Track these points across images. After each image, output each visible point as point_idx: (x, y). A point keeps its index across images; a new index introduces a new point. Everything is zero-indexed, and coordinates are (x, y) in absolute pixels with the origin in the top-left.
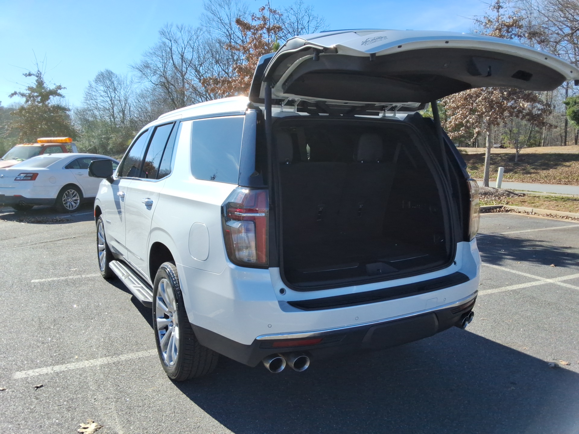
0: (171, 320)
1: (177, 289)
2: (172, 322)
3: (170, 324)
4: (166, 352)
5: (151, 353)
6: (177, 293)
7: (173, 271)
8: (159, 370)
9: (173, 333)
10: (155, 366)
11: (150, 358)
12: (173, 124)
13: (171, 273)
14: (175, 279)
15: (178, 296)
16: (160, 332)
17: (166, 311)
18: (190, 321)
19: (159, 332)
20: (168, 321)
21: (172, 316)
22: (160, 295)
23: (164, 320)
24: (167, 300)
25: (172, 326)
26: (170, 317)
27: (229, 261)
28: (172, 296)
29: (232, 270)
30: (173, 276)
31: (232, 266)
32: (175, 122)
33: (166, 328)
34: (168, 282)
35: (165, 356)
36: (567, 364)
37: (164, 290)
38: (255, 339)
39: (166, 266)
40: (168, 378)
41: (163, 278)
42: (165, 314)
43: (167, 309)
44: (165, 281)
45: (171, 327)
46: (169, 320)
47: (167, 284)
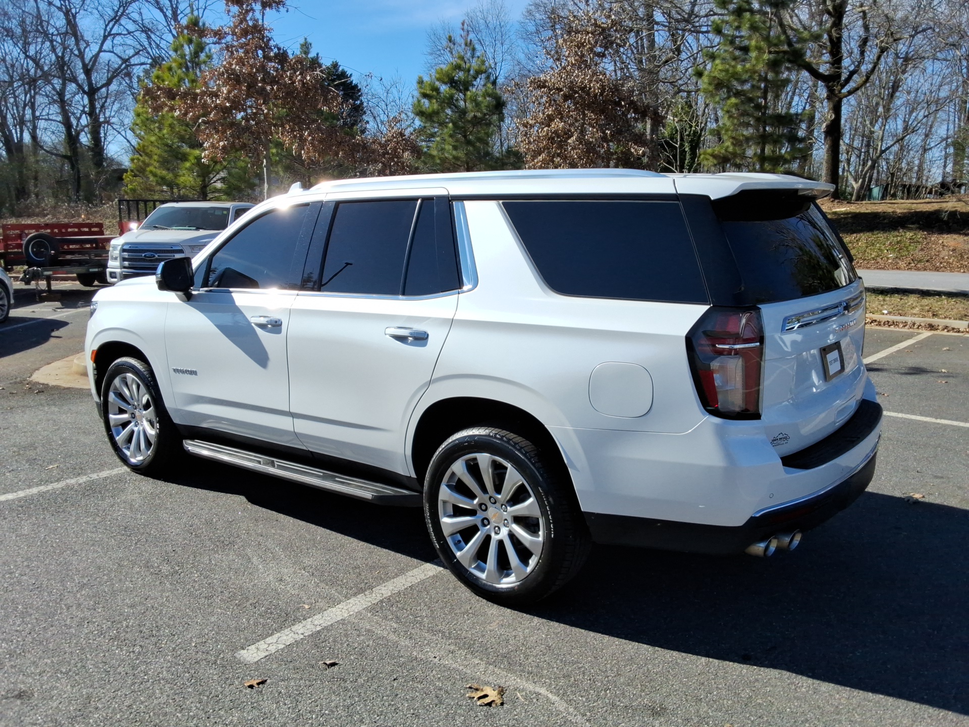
0: (483, 517)
2: (486, 519)
3: (480, 522)
9: (495, 536)
16: (452, 538)
17: (470, 504)
19: (448, 539)
21: (485, 510)
23: (466, 518)
24: (475, 486)
25: (487, 525)
26: (480, 512)
27: (707, 414)
38: (751, 517)
43: (473, 500)
44: (485, 456)
45: (485, 528)
46: (478, 517)
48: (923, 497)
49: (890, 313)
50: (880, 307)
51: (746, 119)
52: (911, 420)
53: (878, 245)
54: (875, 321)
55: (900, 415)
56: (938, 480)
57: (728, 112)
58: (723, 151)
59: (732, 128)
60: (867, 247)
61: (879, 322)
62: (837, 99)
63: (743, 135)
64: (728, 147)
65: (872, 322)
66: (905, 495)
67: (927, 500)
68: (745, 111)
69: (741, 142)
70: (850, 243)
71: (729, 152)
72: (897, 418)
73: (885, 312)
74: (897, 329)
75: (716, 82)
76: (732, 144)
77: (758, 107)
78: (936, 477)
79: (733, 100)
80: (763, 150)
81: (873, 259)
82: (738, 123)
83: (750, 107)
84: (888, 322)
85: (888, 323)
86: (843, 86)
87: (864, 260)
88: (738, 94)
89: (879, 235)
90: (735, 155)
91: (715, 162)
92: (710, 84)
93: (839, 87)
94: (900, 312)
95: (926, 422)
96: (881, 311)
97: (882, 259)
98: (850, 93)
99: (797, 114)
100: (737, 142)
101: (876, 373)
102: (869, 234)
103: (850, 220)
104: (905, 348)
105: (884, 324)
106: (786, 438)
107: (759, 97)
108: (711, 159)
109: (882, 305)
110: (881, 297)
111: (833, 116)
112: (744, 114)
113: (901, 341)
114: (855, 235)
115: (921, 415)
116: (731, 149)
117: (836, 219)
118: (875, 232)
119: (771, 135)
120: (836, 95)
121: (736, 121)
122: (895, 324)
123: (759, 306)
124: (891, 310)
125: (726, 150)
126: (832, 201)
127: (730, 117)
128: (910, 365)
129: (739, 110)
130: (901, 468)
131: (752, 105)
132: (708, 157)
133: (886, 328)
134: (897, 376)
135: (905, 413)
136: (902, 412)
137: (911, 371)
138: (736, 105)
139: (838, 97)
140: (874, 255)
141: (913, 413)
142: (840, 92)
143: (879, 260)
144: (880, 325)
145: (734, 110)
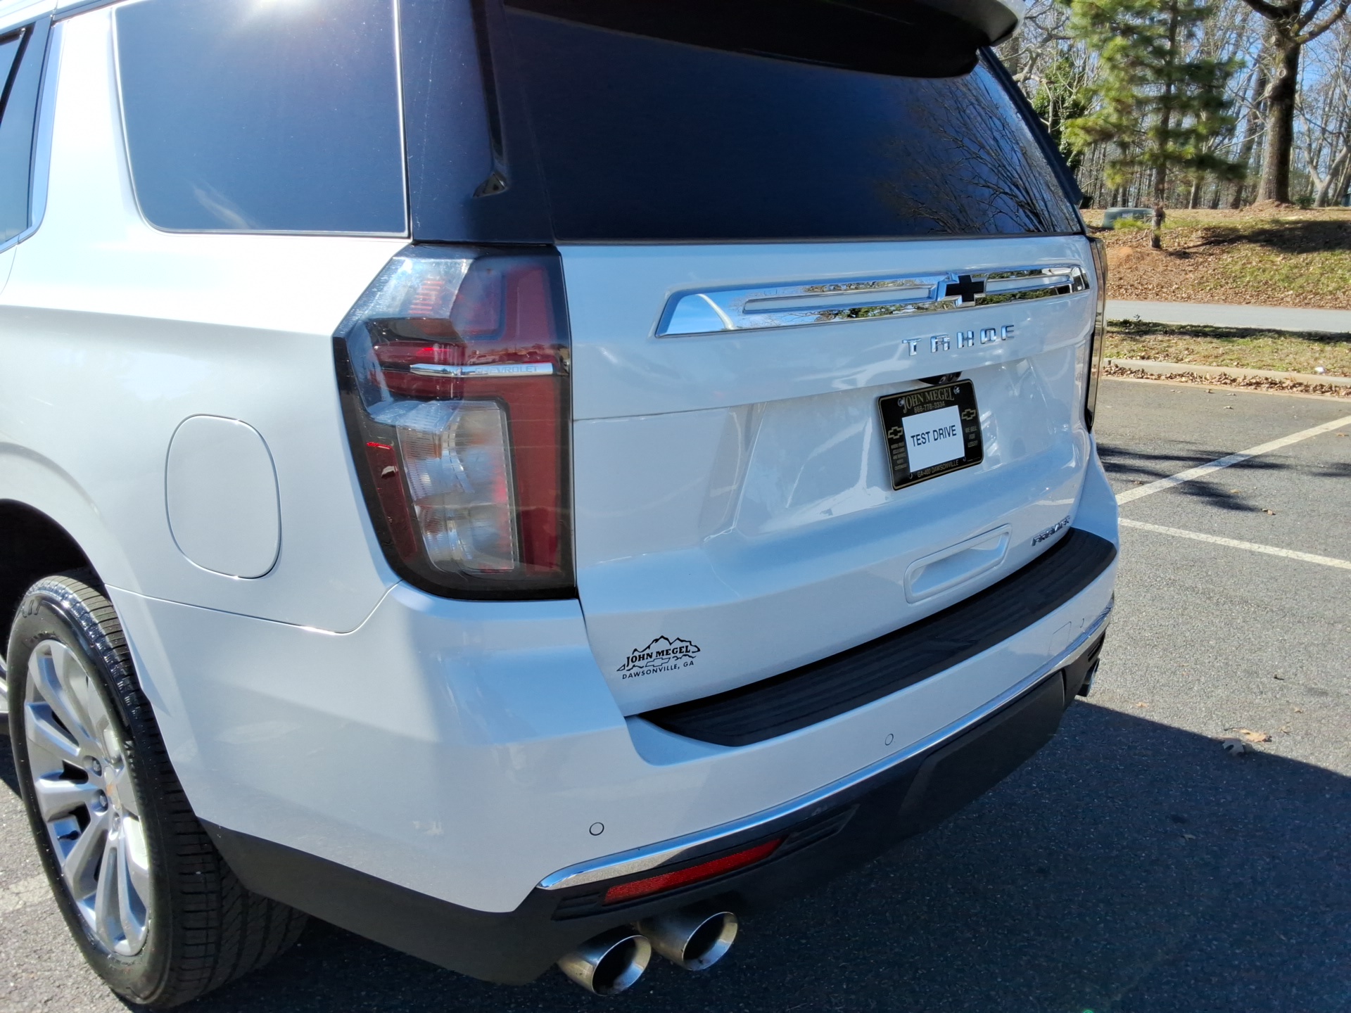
0: (96, 788)
1: (120, 684)
2: (102, 793)
3: (94, 801)
4: (91, 902)
5: (25, 897)
6: (124, 703)
7: (92, 615)
8: (70, 965)
9: (112, 837)
10: (51, 951)
11: (24, 919)
12: (15, 44)
13: (84, 623)
14: (104, 643)
15: (130, 715)
16: (57, 827)
17: (71, 756)
18: (200, 812)
19: (51, 828)
20: (86, 792)
21: (100, 773)
22: (38, 697)
23: (67, 786)
24: (70, 714)
25: (106, 808)
26: (91, 775)
27: (395, 578)
28: (98, 709)
29: (414, 616)
30: (97, 632)
31: (416, 599)
32: (30, 28)
33: (82, 815)
34: (74, 655)
35: (91, 916)
36: (1265, 741)
37: (53, 681)
38: (535, 888)
39: (56, 592)
40: (112, 995)
41: (45, 637)
42: (66, 766)
43: (74, 746)
44: (60, 650)
45: (100, 814)
46: (90, 786)
47: (69, 661)
48: (1268, 740)
49: (1327, 371)
50: (1312, 362)
51: (1139, 71)
52: (1302, 563)
53: (1340, 272)
54: (1300, 384)
55: (1283, 553)
56: (1314, 700)
57: (1110, 59)
58: (1101, 122)
59: (1117, 85)
60: (1322, 274)
61: (1307, 386)
62: (1292, 45)
63: (1133, 96)
64: (1109, 116)
65: (1294, 386)
66: (1229, 735)
67: (1271, 749)
68: (1137, 58)
69: (1130, 106)
70: (1296, 267)
71: (1111, 124)
72: (1277, 557)
73: (1320, 369)
74: (1336, 398)
75: (1093, 12)
76: (1117, 110)
77: (1159, 52)
78: (1312, 691)
79: (1119, 40)
80: (1165, 121)
81: (1331, 292)
82: (1126, 78)
83: (1145, 53)
84: (1322, 386)
85: (1321, 389)
86: (1302, 24)
87: (1316, 294)
88: (1127, 31)
89: (1343, 256)
90: (1119, 128)
91: (1089, 139)
92: (1084, 15)
93: (1296, 26)
94: (1346, 370)
95: (1330, 568)
96: (1312, 368)
97: (1344, 293)
98: (1313, 35)
99: (1220, 64)
100: (1123, 108)
101: (1269, 472)
102: (1326, 254)
103: (1297, 233)
104: (1337, 430)
105: (1315, 390)
106: (684, 651)
107: (1161, 36)
108: (1082, 133)
109: (1316, 359)
110: (1317, 346)
111: (1285, 73)
112: (1137, 62)
113: (1335, 418)
114: (1304, 255)
115: (1326, 553)
116: (1114, 118)
117: (1278, 231)
118: (1337, 252)
119: (1177, 97)
120: (1290, 39)
121: (1123, 74)
122: (1331, 389)
123: (560, 249)
124: (1329, 367)
125: (1106, 121)
126: (1277, 206)
127: (1114, 67)
128: (1336, 460)
129: (1127, 56)
130: (1244, 666)
131: (1150, 49)
132: (1077, 130)
133: (1317, 396)
134: (1305, 478)
135: (1295, 549)
136: (1289, 546)
137: (1330, 471)
138: (1124, 50)
139: (1295, 41)
140: (1332, 286)
141: (1311, 549)
142: (1297, 34)
143: (1339, 294)
144: (1307, 391)
145: (1118, 57)
